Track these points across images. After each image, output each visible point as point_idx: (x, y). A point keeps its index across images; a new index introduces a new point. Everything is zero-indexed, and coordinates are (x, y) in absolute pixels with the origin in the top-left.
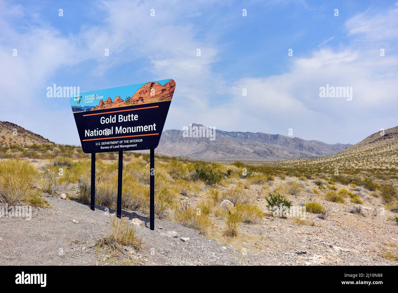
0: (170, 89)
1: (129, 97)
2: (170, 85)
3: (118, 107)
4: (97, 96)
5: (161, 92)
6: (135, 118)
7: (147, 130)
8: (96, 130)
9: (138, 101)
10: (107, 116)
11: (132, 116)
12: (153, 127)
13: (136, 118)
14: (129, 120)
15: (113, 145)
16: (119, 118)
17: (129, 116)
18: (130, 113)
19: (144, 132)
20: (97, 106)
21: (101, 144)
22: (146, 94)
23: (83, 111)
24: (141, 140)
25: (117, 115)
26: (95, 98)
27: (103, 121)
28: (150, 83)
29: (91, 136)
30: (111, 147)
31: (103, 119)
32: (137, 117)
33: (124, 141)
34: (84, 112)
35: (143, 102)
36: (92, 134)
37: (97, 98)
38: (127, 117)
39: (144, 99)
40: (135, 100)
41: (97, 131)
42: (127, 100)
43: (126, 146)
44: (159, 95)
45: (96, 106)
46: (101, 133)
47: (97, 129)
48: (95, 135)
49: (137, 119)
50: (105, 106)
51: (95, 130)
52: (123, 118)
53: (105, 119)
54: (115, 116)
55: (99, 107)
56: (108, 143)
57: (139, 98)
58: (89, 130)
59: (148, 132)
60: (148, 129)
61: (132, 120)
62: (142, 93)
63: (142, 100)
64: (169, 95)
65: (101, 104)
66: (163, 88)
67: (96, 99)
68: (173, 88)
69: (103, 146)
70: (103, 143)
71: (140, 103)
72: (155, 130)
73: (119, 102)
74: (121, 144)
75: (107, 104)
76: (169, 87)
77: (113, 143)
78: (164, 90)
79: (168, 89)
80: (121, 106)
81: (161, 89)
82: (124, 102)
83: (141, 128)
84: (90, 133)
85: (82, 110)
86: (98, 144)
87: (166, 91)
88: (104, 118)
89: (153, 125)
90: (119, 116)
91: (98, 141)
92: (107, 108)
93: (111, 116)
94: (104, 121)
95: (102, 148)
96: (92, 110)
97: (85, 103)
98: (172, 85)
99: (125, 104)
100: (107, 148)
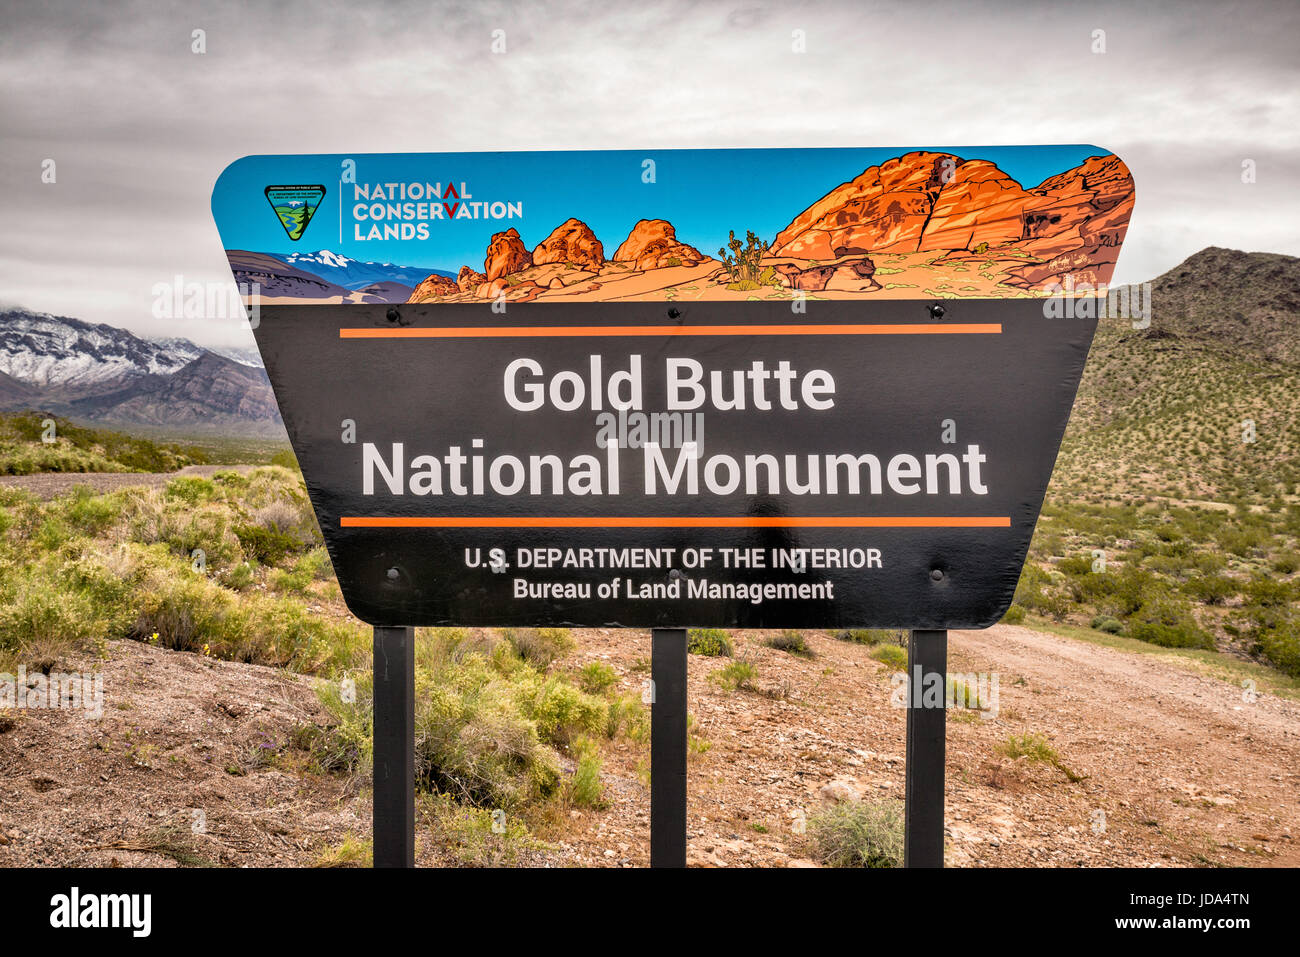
0: (1088, 218)
1: (752, 238)
2: (1085, 187)
3: (662, 297)
4: (464, 195)
5: (1017, 228)
6: (808, 390)
7: (915, 489)
8: (469, 452)
9: (827, 271)
10: (561, 356)
11: (785, 373)
12: (964, 469)
13: (819, 389)
14: (763, 404)
15: (624, 573)
16: (673, 383)
17: (759, 372)
18: (771, 352)
19: (889, 503)
20: (467, 271)
21: (511, 558)
22: (895, 234)
23: (337, 300)
24: (872, 557)
25: (655, 354)
26: (451, 212)
27: (528, 387)
28: (928, 159)
29: (418, 490)
30: (609, 590)
31: (524, 376)
32: (830, 386)
33: (726, 552)
34: (347, 307)
35: (874, 284)
36: (425, 482)
37: (462, 212)
38: (738, 377)
39: (877, 260)
40: (803, 265)
41: (478, 462)
42: (729, 252)
43: (743, 591)
44: (1001, 248)
45: (457, 271)
46: (507, 475)
47: (478, 443)
48: (459, 490)
49: (829, 404)
50: (543, 276)
51: (455, 451)
52: (706, 382)
53: (546, 380)
54: (636, 361)
55: (485, 278)
56: (583, 558)
57: (841, 251)
58: (398, 449)
59: (920, 504)
60: (922, 481)
61: (789, 404)
62: (864, 220)
63: (865, 269)
64: (1082, 259)
65: (499, 262)
66: (1034, 203)
67: (459, 215)
68: (1113, 215)
69: (534, 576)
70: (534, 558)
71: (845, 286)
72: (979, 489)
73: (662, 262)
74: (697, 574)
75: (561, 269)
76: (1080, 206)
77: (629, 558)
78: (1042, 218)
79: (1075, 214)
80: (685, 295)
81: (1013, 208)
82: (704, 269)
83: (865, 470)
84: (409, 472)
85: (325, 288)
86: (486, 558)
87: (1053, 228)
88: (537, 369)
89: (966, 458)
90: (673, 364)
91: (485, 540)
92: (556, 296)
93: (596, 361)
94: (537, 389)
95: (521, 589)
96: (425, 294)
97: (358, 237)
98: (1107, 192)
99: (715, 278)
100: (574, 591)
